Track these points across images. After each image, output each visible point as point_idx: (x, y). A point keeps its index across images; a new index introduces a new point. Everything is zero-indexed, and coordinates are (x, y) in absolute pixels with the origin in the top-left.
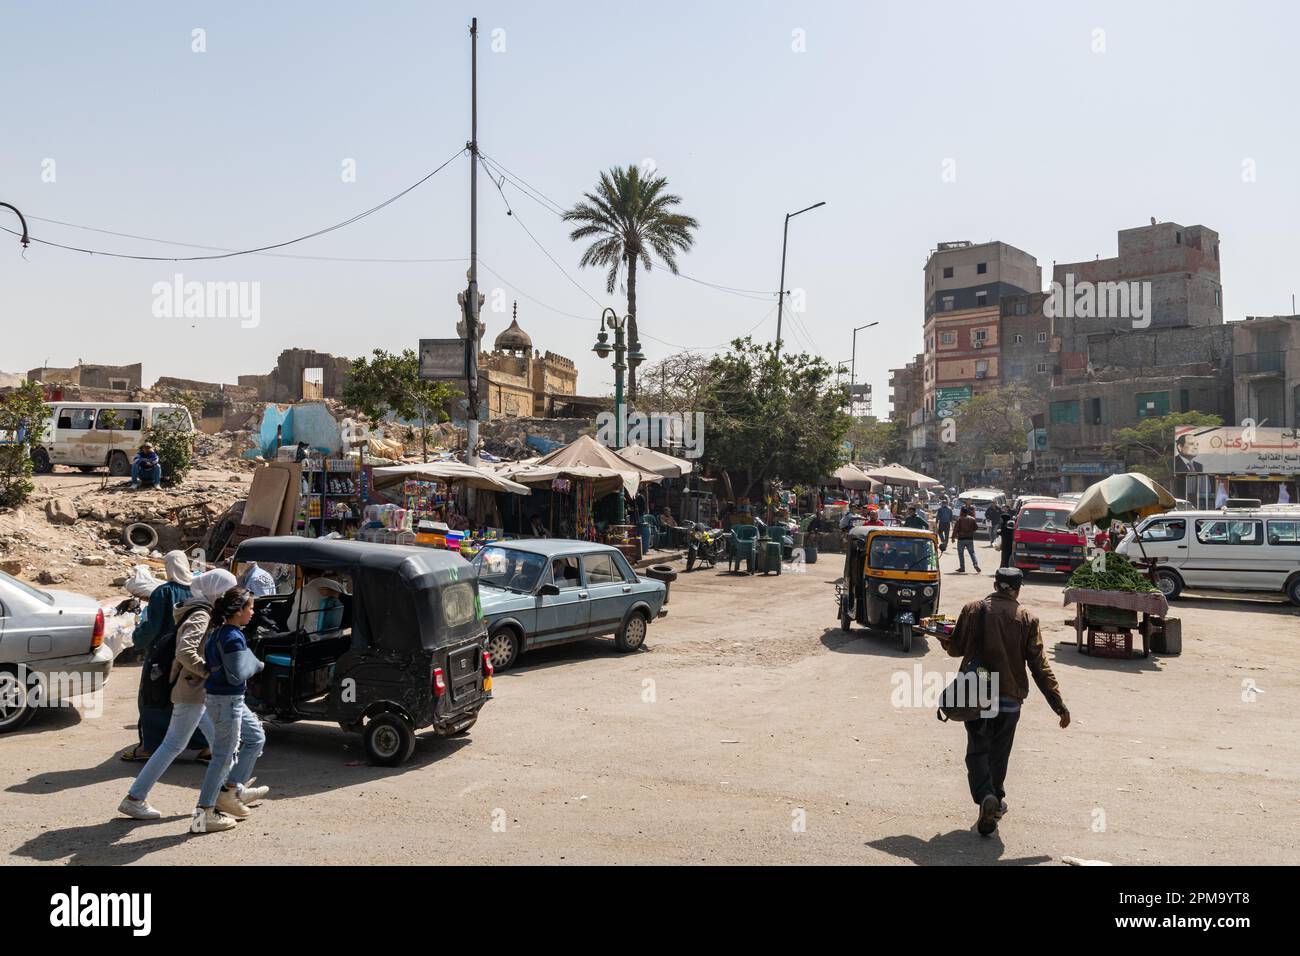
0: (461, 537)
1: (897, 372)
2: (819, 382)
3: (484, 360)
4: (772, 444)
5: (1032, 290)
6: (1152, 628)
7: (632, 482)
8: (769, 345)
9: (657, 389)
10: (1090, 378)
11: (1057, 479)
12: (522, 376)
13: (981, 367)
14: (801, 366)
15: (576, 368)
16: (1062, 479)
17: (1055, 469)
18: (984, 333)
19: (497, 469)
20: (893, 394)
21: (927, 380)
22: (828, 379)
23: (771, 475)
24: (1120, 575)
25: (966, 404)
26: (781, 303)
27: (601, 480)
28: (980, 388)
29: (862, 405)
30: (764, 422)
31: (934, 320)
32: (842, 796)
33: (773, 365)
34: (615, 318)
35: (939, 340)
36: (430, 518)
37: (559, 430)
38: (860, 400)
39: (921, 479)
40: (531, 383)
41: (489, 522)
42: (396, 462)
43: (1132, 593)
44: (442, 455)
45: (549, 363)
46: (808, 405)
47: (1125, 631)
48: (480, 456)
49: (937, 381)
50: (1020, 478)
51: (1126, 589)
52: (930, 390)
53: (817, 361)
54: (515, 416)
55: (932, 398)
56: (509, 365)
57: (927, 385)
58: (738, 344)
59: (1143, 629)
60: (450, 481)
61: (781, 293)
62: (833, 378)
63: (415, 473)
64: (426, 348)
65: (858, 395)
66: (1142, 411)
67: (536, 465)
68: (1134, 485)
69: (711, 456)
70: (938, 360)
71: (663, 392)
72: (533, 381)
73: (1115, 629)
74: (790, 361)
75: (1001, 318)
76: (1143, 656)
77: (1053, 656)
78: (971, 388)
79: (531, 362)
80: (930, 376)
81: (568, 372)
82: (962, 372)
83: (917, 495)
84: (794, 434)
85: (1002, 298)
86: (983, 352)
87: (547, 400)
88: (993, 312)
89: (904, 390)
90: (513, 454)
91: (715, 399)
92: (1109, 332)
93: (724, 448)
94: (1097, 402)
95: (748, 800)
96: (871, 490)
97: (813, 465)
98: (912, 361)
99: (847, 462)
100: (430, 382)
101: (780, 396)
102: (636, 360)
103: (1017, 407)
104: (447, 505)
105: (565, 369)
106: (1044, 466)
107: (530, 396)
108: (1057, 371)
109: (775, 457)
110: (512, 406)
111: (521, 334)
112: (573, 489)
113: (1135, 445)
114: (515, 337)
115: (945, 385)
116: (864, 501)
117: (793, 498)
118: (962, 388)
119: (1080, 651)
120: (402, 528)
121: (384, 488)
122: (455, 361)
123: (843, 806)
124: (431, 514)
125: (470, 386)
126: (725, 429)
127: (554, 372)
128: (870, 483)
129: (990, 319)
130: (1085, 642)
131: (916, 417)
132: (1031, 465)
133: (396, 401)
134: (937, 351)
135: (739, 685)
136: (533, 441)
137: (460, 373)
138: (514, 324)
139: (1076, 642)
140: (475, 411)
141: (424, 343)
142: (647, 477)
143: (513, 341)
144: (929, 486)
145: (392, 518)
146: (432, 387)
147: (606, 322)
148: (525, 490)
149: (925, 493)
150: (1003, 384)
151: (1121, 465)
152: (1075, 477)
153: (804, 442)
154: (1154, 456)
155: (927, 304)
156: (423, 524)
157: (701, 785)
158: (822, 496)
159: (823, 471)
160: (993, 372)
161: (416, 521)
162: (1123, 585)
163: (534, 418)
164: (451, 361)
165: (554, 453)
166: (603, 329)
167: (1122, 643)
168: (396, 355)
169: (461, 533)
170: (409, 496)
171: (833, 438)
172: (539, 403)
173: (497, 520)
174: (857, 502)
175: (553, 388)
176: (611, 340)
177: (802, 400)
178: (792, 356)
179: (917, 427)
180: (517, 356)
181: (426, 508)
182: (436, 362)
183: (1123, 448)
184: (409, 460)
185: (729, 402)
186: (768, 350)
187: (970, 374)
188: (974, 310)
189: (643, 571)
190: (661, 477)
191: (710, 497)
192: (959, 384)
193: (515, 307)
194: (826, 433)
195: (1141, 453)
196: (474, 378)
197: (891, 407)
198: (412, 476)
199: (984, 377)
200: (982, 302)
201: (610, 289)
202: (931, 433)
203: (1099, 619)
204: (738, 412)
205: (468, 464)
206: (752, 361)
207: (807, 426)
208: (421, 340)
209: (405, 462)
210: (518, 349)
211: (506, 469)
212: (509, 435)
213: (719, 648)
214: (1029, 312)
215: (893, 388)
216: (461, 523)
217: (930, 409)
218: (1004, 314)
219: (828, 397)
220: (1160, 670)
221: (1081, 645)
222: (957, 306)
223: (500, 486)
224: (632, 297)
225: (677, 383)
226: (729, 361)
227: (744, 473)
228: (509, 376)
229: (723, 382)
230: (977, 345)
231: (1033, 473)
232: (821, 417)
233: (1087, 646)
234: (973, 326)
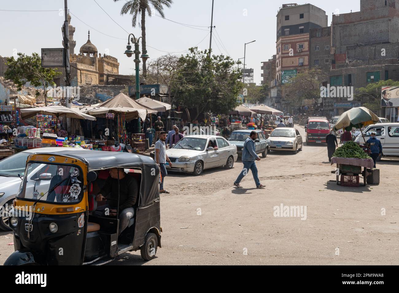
0: (63, 140)
1: (265, 63)
2: (228, 68)
3: (75, 58)
4: (208, 96)
5: (324, 26)
6: (367, 174)
7: (143, 114)
8: (206, 51)
9: (156, 71)
10: (347, 65)
11: (332, 110)
12: (93, 65)
13: (301, 61)
14: (220, 61)
15: (118, 62)
16: (335, 110)
17: (332, 106)
18: (302, 45)
19: (80, 109)
20: (263, 73)
21: (278, 67)
22: (232, 67)
23: (207, 109)
24: (355, 151)
25: (294, 77)
26: (211, 32)
27: (128, 113)
28: (300, 70)
29: (249, 78)
30: (203, 86)
31: (281, 39)
32: (232, 249)
33: (208, 60)
34: (135, 38)
35: (283, 48)
36: (49, 132)
37: (111, 91)
38: (249, 76)
39: (274, 110)
40: (97, 69)
41: (78, 133)
42: (32, 106)
43: (359, 159)
44: (54, 103)
45: (106, 59)
46: (224, 78)
47: (356, 175)
48: (73, 103)
49: (282, 67)
50: (317, 110)
51: (357, 157)
52: (279, 71)
53: (228, 58)
54: (90, 84)
55: (280, 75)
56: (87, 61)
57: (277, 69)
58: (192, 50)
59: (364, 174)
60: (58, 115)
61: (211, 27)
62: (235, 66)
63: (41, 111)
64: (44, 53)
65: (247, 74)
66: (369, 80)
67: (98, 107)
68: (362, 112)
69: (180, 102)
70: (282, 58)
71: (158, 73)
72: (98, 68)
73: (352, 174)
74: (215, 58)
75: (310, 39)
76: (363, 185)
77: (326, 187)
78: (297, 70)
79: (97, 59)
80: (279, 65)
81: (114, 63)
82: (293, 63)
83: (272, 118)
84: (217, 91)
85: (310, 29)
86: (302, 54)
87: (105, 77)
88: (306, 36)
89: (267, 71)
90: (89, 102)
91: (182, 76)
92: (356, 45)
93: (186, 98)
94: (350, 76)
95: (191, 253)
96: (252, 116)
97: (225, 105)
98: (271, 58)
99: (241, 104)
100: (46, 68)
101: (210, 74)
102: (145, 58)
103: (316, 78)
104: (57, 125)
105: (113, 62)
106: (327, 104)
107: (97, 75)
108: (333, 62)
109: (209, 102)
110: (89, 80)
111: (92, 46)
112: (116, 118)
113: (365, 95)
114: (90, 47)
115: (285, 69)
116: (249, 121)
117: (217, 120)
118: (293, 70)
119: (338, 184)
120: (35, 137)
121: (27, 118)
122: (59, 59)
123: (232, 253)
124: (50, 130)
125: (66, 70)
126: (186, 89)
127: (108, 63)
128: (251, 113)
129: (305, 39)
130: (340, 180)
131: (272, 83)
132: (322, 104)
133: (30, 77)
134: (282, 53)
135: (190, 203)
136: (99, 96)
137: (61, 64)
138: (89, 41)
139: (336, 180)
140: (69, 82)
141: (43, 50)
142: (150, 112)
143: (88, 49)
144: (277, 114)
145: (30, 132)
146: (47, 71)
147: (130, 40)
148: (93, 118)
149: (275, 117)
150: (310, 68)
151: (360, 103)
152: (340, 109)
153: (221, 95)
154: (373, 100)
155: (278, 32)
156: (45, 135)
157: (170, 247)
158: (230, 119)
159: (230, 108)
160: (306, 63)
161: (42, 133)
162: (356, 155)
163: (99, 85)
164: (57, 58)
165: (107, 101)
166: (129, 43)
167: (355, 180)
168: (29, 56)
169: (63, 138)
170: (39, 122)
171: (235, 93)
172: (101, 78)
173: (81, 132)
174: (245, 121)
175: (108, 71)
176: (133, 49)
177: (221, 76)
178: (216, 56)
179: (273, 88)
180: (91, 56)
181: (47, 127)
182: (50, 59)
183: (360, 96)
184: (39, 105)
185: (188, 77)
186: (205, 53)
187: (296, 64)
188: (298, 35)
189: (149, 154)
190: (157, 111)
191: (180, 120)
192: (291, 68)
193: (89, 33)
194: (231, 91)
195: (368, 98)
196: (68, 67)
197: (262, 79)
198: (39, 112)
199: (302, 65)
200: (302, 31)
201: (134, 25)
202: (279, 90)
203: (345, 170)
204: (193, 82)
205: (66, 107)
206: (198, 58)
207: (223, 87)
208: (42, 49)
209: (37, 106)
210: (91, 53)
211: (85, 108)
212: (88, 93)
213: (182, 187)
214: (322, 36)
215: (263, 70)
216: (64, 134)
217: (279, 80)
218: (311, 37)
219: (233, 75)
220: (370, 191)
221: (338, 181)
222: (291, 33)
223: (81, 116)
224: (143, 28)
225: (165, 69)
226: (188, 58)
227: (195, 109)
228: (87, 66)
229: (185, 68)
230: (300, 51)
231: (322, 107)
232: (229, 83)
233: (341, 182)
234: (298, 42)
